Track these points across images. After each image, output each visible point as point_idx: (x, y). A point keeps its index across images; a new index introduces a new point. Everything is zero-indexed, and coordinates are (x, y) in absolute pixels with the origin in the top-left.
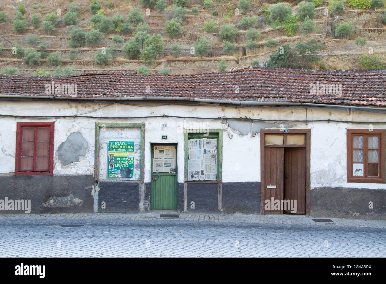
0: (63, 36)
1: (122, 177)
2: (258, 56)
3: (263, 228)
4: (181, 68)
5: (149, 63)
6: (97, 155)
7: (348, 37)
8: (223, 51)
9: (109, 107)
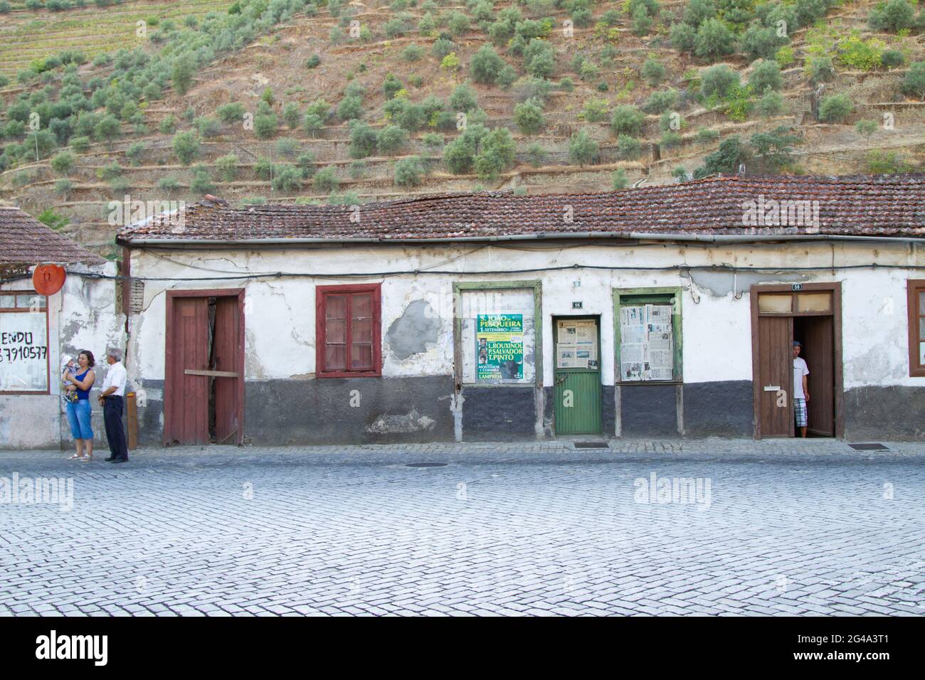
0: (338, 138)
1: (503, 378)
2: (681, 159)
3: (767, 463)
4: (545, 185)
5: (489, 179)
6: (457, 340)
7: (843, 120)
8: (619, 153)
9: (476, 253)
